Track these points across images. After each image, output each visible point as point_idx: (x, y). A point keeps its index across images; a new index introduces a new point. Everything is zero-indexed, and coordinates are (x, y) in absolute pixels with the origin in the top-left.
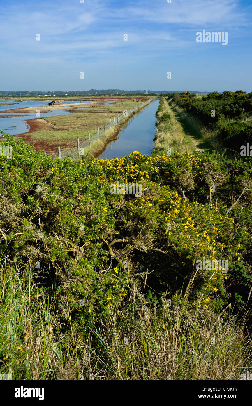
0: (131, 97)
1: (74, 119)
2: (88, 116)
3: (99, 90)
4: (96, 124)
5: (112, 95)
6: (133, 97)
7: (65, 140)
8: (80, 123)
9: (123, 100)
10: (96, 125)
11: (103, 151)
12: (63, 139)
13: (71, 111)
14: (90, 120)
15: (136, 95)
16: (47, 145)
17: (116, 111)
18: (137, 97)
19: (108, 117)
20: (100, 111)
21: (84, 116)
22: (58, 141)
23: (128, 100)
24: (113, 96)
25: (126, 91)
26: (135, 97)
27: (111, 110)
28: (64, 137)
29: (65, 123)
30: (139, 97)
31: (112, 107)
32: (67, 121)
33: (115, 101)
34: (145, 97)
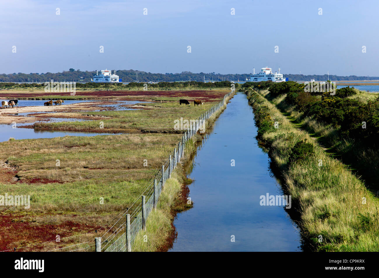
0: (173, 89)
1: (61, 150)
2: (93, 142)
3: (89, 71)
4: (123, 164)
5: (125, 84)
6: (178, 89)
7: (67, 210)
8: (83, 163)
9: (157, 97)
10: (125, 167)
11: (173, 239)
12: (61, 207)
13: (37, 128)
14: (103, 154)
15: (185, 85)
16: (27, 226)
17: (155, 129)
18: (188, 89)
19: (143, 145)
20: (113, 127)
21: (82, 142)
22: (49, 212)
23: (171, 99)
24: (127, 86)
25: (155, 75)
26: (183, 90)
27: (144, 127)
28: (61, 202)
29: (42, 163)
30: (193, 89)
31: (140, 116)
32: (47, 158)
33: (138, 99)
34: (208, 89)
